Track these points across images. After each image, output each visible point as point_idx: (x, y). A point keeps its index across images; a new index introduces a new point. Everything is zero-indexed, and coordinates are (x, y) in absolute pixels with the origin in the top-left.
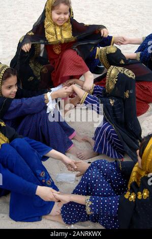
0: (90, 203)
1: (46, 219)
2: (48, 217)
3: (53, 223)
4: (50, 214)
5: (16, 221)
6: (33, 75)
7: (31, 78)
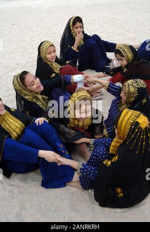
0: (81, 167)
1: (69, 185)
2: (70, 184)
3: (75, 188)
4: (73, 181)
5: (47, 188)
6: (55, 73)
7: (54, 75)
